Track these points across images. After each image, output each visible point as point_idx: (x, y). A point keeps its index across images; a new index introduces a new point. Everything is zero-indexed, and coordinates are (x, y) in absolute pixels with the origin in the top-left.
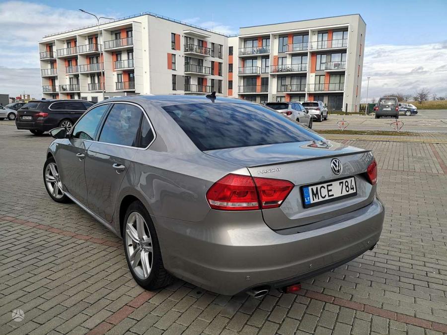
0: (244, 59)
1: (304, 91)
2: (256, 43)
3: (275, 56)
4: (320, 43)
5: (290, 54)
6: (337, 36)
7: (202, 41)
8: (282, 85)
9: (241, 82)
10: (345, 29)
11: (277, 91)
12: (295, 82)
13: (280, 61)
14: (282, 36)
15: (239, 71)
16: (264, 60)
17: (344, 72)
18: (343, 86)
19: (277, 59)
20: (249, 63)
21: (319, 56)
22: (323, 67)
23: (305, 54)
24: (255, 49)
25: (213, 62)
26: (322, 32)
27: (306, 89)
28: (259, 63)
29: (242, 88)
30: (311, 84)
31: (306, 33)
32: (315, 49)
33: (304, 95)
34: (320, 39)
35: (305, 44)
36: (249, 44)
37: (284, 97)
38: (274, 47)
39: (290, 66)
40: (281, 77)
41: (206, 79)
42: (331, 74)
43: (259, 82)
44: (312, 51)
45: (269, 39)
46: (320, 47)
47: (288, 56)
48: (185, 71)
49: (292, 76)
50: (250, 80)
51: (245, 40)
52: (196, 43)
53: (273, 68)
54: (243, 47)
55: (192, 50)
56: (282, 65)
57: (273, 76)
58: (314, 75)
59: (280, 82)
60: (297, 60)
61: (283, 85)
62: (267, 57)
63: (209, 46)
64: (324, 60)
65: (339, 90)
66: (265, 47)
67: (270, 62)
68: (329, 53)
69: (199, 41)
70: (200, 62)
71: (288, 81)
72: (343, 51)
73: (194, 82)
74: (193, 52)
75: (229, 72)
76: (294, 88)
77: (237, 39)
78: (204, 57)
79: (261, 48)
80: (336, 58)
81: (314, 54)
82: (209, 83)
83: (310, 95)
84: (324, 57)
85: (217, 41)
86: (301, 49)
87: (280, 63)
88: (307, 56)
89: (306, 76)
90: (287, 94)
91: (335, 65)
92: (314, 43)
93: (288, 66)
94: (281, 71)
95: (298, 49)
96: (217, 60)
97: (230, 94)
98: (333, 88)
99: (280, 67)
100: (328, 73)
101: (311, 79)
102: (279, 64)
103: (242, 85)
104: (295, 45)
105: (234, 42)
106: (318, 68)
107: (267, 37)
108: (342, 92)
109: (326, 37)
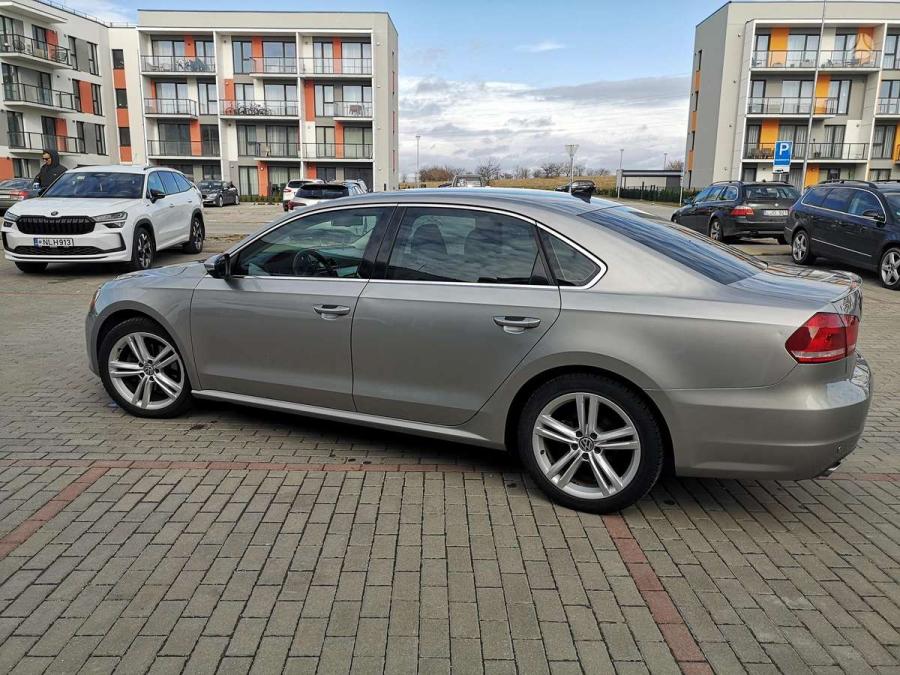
0: (155, 81)
1: (297, 157)
2: (180, 47)
3: (226, 80)
4: (319, 62)
5: (258, 79)
6: (350, 51)
7: (45, 30)
8: (248, 143)
9: (152, 130)
10: (364, 40)
11: (239, 155)
12: (275, 137)
13: (239, 91)
14: (239, 39)
15: (147, 108)
16: (203, 86)
17: (371, 122)
18: (370, 151)
19: (231, 86)
20: (167, 90)
21: (318, 89)
22: (330, 111)
23: (293, 82)
24: (181, 60)
25: (77, 82)
26: (320, 39)
27: (301, 154)
28: (191, 92)
29: (156, 145)
30: (310, 143)
31: (289, 39)
32: (310, 73)
33: (296, 166)
34: (319, 54)
35: (288, 62)
36: (165, 48)
37: (256, 167)
38: (223, 61)
39: (262, 104)
40: (244, 126)
41: (64, 121)
42: (346, 125)
43: (196, 134)
44: (304, 76)
45: (212, 41)
46: (319, 70)
47: (255, 81)
48: (7, 99)
49: (269, 125)
50: (174, 128)
51: (155, 38)
52: (28, 33)
53: (227, 105)
54: (150, 53)
55: (20, 48)
56: (244, 99)
57: (227, 122)
58: (312, 124)
59: (242, 135)
60: (276, 91)
61: (251, 143)
62: (211, 80)
63: (64, 43)
64: (330, 98)
65: (364, 157)
66: (202, 59)
67: (217, 91)
68: (340, 83)
69: (36, 28)
70: (44, 79)
71: (260, 135)
72: (366, 83)
73: (32, 127)
74: (23, 55)
75: (119, 107)
76: (276, 149)
77: (135, 35)
78: (53, 68)
79: (193, 59)
80: (352, 94)
81: (310, 83)
82: (72, 131)
83: (309, 165)
84: (329, 90)
85: (84, 34)
86: (282, 70)
87: (240, 95)
88: (296, 85)
89: (298, 127)
90: (261, 161)
91: (354, 109)
92: (308, 61)
93: (258, 103)
94: (244, 113)
95: (276, 70)
96: (85, 77)
97: (127, 157)
98: (352, 153)
99: (241, 104)
100: (340, 122)
101: (308, 133)
102: (237, 98)
103: (156, 138)
104: (269, 61)
105: (129, 42)
106: (319, 112)
107: (207, 38)
108: (370, 161)
109: (329, 49)
